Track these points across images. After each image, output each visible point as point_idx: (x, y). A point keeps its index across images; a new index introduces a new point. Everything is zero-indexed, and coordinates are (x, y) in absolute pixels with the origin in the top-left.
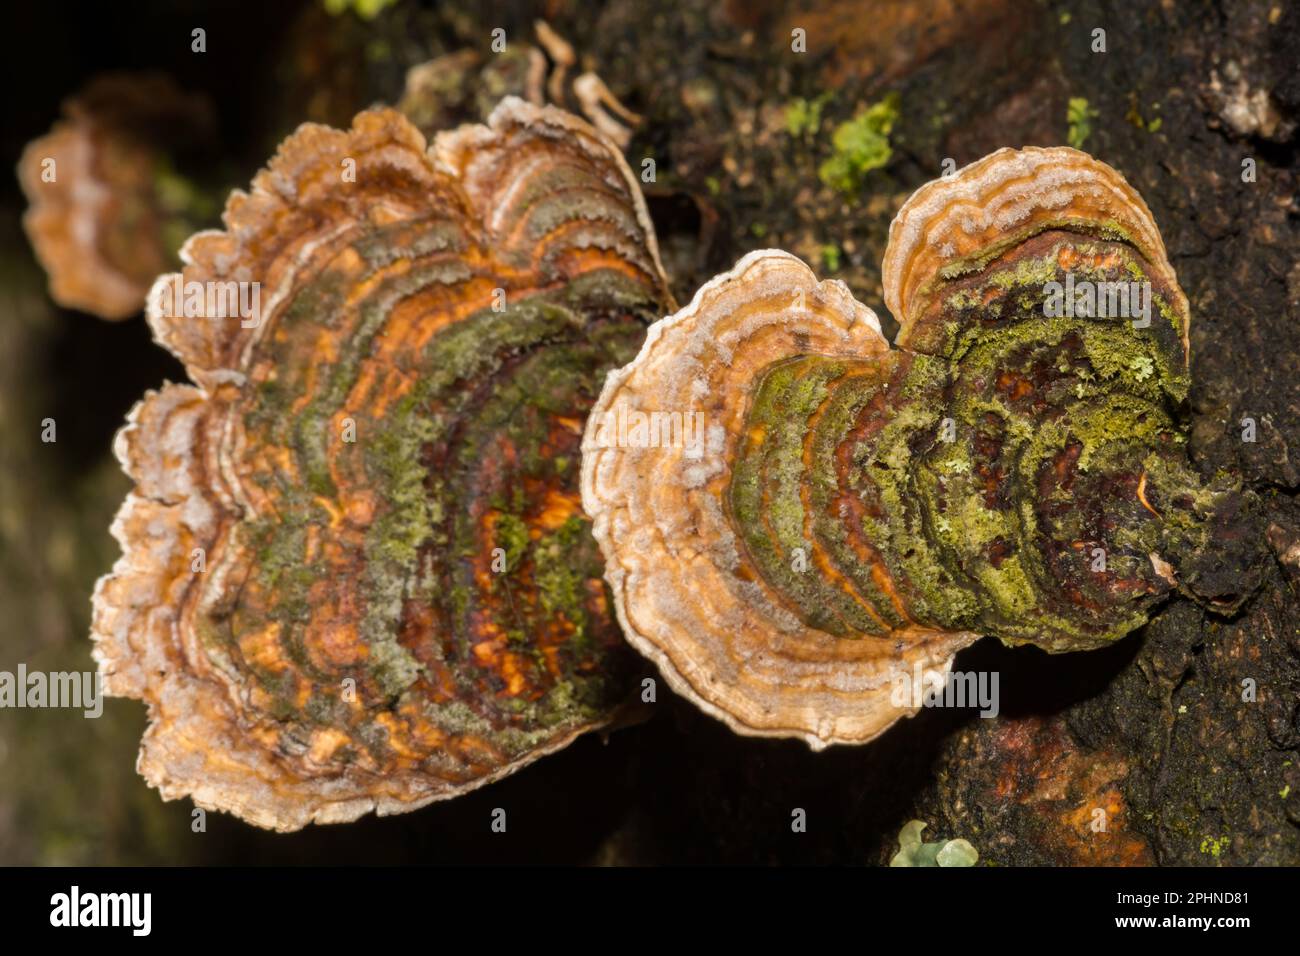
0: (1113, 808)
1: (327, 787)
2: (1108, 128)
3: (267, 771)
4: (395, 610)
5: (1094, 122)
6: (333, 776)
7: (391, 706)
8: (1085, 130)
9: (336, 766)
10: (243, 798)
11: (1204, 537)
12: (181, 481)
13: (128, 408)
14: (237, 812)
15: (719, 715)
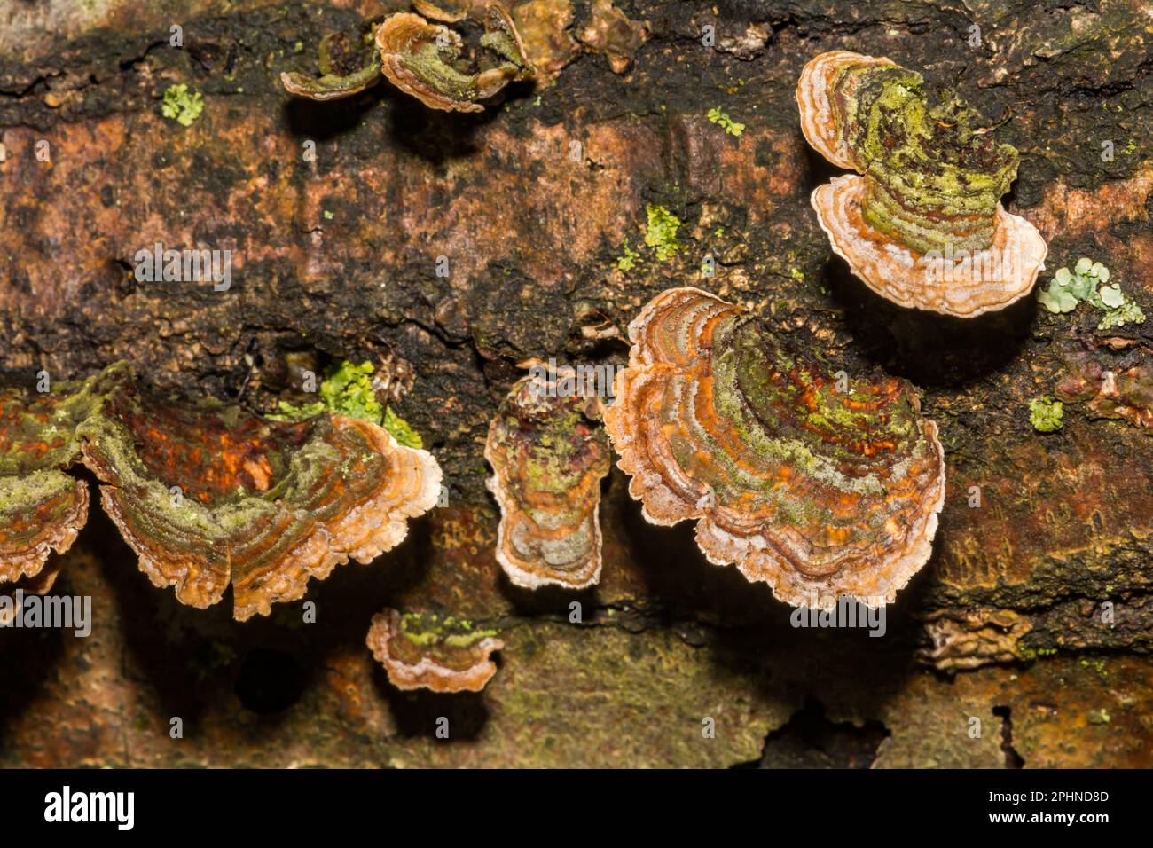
0: (1077, 197)
1: (916, 532)
2: (730, 105)
3: (897, 555)
4: (840, 476)
5: (723, 110)
6: (909, 529)
7: (886, 494)
8: (725, 116)
9: (904, 527)
10: (907, 569)
11: (974, 110)
12: (741, 543)
13: (699, 551)
14: (912, 574)
15: (1017, 298)
